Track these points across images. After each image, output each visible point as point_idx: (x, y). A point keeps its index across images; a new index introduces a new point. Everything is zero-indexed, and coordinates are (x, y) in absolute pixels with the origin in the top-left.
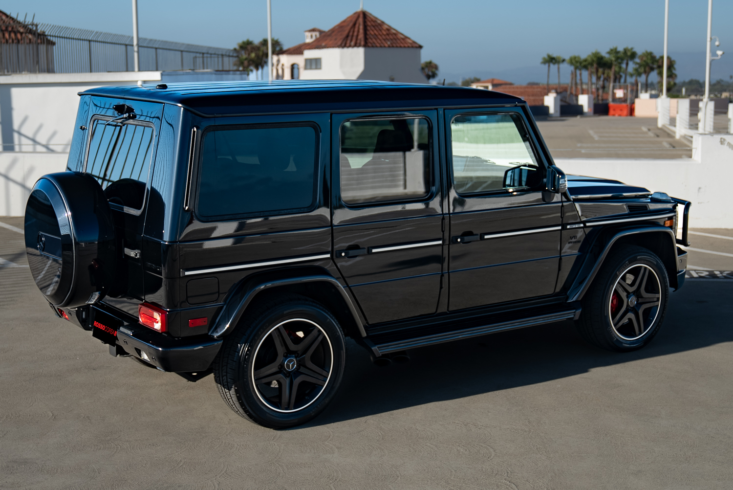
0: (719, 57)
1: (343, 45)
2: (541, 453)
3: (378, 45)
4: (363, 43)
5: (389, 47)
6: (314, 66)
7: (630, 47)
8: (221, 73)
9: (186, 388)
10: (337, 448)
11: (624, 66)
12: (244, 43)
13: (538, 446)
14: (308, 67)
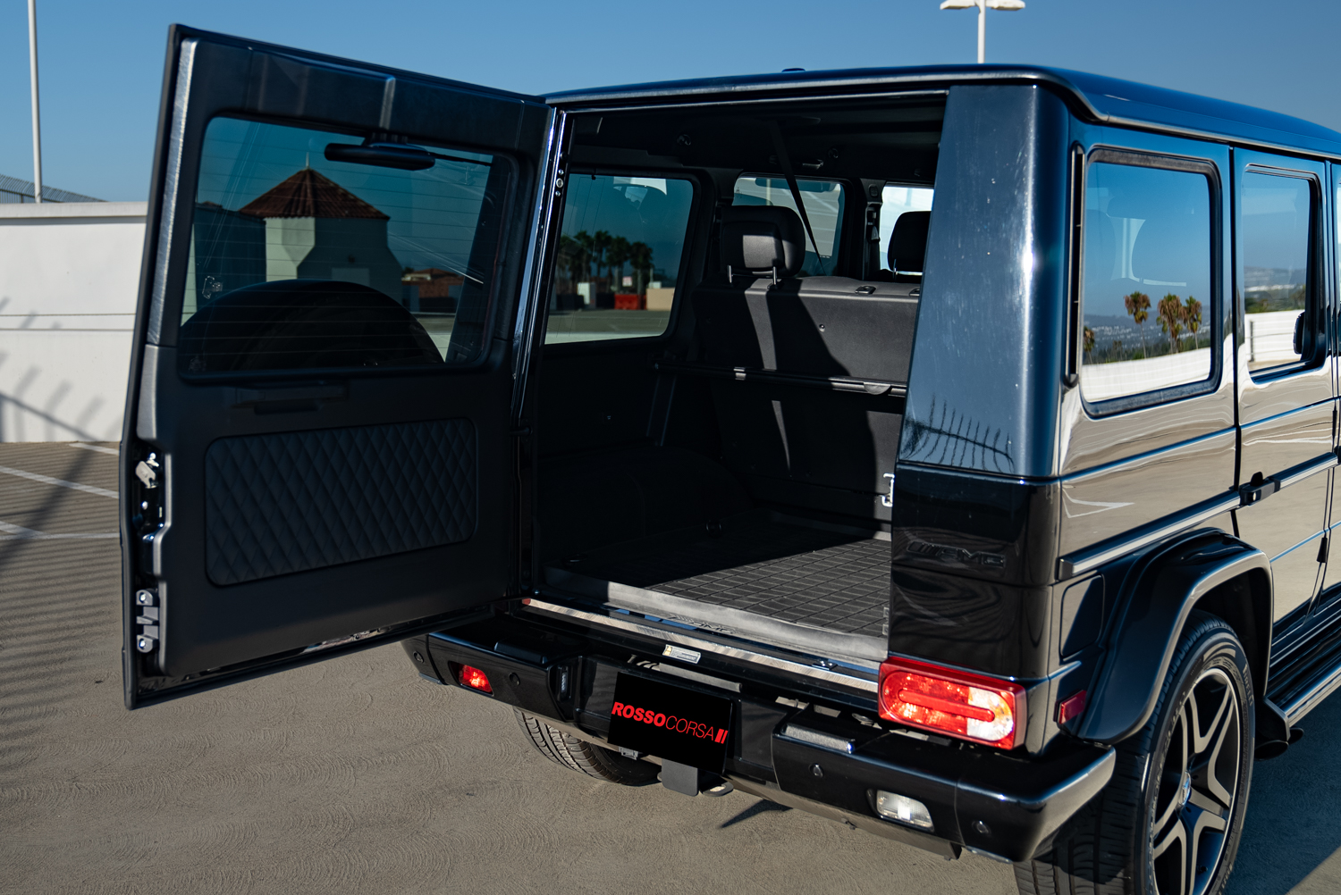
7: (603, 231)
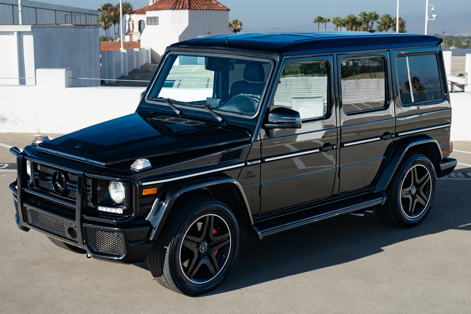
0: (434, 19)
1: (174, 8)
2: (294, 311)
3: (199, 8)
4: (187, 7)
5: (206, 9)
6: (153, 23)
8: (79, 27)
9: (32, 264)
10: (143, 310)
11: (370, 24)
12: (105, 5)
13: (292, 306)
14: (149, 23)
